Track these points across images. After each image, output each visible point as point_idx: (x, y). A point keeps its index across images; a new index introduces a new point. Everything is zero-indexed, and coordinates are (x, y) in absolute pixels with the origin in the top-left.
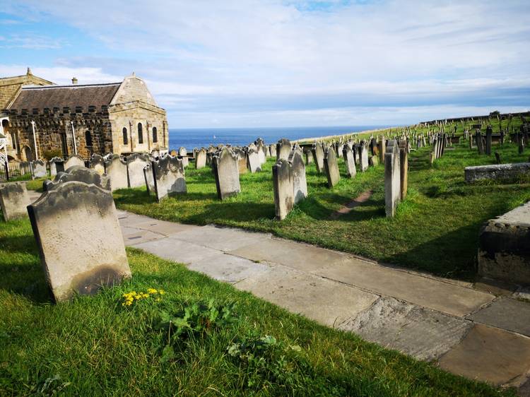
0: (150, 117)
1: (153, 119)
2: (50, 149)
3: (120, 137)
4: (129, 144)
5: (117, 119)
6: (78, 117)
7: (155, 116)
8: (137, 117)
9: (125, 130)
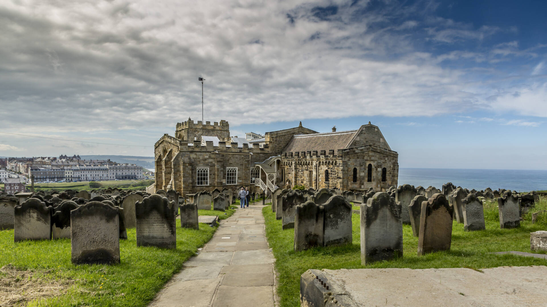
0: (381, 159)
1: (384, 161)
2: (302, 182)
3: (350, 176)
4: (358, 182)
5: (349, 160)
6: (322, 158)
7: (386, 159)
8: (368, 159)
9: (355, 170)
